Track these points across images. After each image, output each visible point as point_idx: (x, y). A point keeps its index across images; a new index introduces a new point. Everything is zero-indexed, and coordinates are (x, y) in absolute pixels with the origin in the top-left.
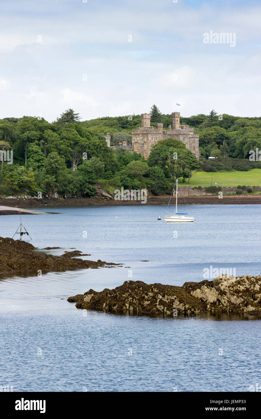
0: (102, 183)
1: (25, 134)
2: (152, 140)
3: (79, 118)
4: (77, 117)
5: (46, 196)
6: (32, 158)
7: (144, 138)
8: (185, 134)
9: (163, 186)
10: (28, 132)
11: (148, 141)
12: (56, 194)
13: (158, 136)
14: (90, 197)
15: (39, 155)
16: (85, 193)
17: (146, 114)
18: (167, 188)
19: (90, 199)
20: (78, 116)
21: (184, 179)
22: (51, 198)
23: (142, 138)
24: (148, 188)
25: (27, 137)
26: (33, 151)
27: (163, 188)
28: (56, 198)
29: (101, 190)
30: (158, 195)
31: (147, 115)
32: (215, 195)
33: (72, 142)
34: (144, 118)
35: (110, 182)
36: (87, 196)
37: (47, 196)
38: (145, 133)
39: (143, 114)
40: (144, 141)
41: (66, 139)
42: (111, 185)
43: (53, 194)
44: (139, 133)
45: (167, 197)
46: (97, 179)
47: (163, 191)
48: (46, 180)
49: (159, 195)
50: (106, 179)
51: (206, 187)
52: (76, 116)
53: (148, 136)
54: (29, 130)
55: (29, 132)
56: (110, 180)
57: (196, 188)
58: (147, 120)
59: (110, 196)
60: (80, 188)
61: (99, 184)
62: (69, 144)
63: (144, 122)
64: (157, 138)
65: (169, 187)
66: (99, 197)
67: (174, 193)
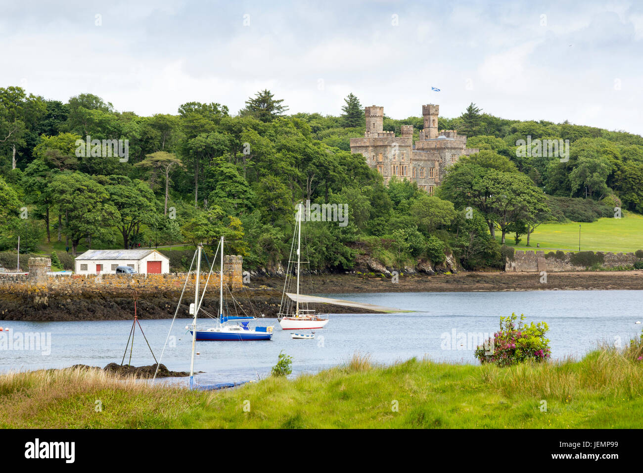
0: (370, 243)
1: (198, 138)
2: (394, 158)
3: (285, 109)
4: (279, 108)
5: (261, 270)
6: (221, 188)
7: (377, 154)
8: (455, 148)
9: (486, 251)
10: (204, 135)
11: (386, 161)
12: (279, 265)
13: (405, 152)
14: (345, 274)
15: (236, 182)
16: (336, 263)
17: (374, 107)
18: (494, 255)
19: (347, 277)
20: (282, 104)
21: (518, 236)
22: (271, 275)
23: (373, 154)
24: (455, 253)
25: (204, 144)
26: (222, 173)
27: (485, 255)
28: (280, 275)
29: (367, 257)
30: (474, 268)
31: (378, 110)
32: (590, 271)
33: (299, 157)
34: (372, 114)
35: (384, 241)
36: (340, 270)
37: (264, 270)
38: (381, 144)
39: (369, 107)
40: (377, 160)
41: (289, 150)
42: (387, 247)
43: (275, 265)
44: (368, 144)
45: (498, 273)
46: (357, 233)
47: (484, 261)
48: (266, 236)
49: (476, 270)
50: (375, 235)
51: (572, 253)
52: (277, 105)
53: (385, 151)
54: (206, 131)
55: (207, 134)
56: (383, 237)
57: (551, 254)
58: (378, 119)
59: (388, 272)
60: (326, 253)
61: (362, 245)
62: (294, 162)
63: (372, 123)
64: (403, 155)
65: (498, 252)
66: (363, 273)
67: (507, 265)
